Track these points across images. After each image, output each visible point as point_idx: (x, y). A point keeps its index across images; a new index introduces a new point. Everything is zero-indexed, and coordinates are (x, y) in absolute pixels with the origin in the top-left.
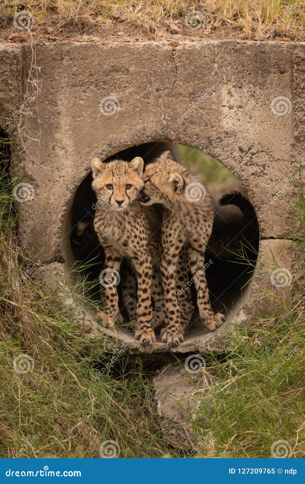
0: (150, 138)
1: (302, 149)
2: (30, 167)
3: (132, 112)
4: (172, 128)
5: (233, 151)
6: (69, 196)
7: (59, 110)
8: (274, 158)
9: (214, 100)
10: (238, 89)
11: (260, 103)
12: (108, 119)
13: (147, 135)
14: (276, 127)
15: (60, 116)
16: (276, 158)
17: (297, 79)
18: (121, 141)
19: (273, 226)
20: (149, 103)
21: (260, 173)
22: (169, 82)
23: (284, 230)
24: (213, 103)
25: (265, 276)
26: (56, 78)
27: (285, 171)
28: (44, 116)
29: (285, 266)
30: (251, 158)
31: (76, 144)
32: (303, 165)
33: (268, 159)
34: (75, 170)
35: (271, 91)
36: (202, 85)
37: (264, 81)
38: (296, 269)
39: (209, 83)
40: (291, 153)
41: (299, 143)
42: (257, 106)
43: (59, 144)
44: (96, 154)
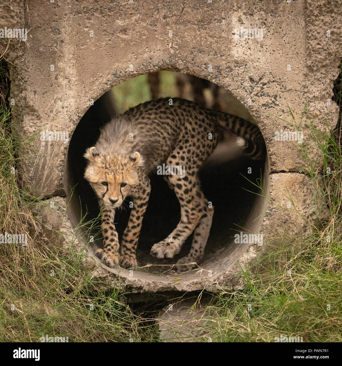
0: (157, 67)
1: (315, 79)
2: (32, 97)
3: (138, 40)
4: (180, 57)
5: (243, 81)
6: (72, 128)
7: (63, 38)
8: (285, 89)
9: (224, 27)
10: (249, 17)
11: (272, 32)
12: (113, 47)
13: (155, 65)
14: (288, 56)
15: (63, 44)
16: (288, 89)
17: (310, 6)
18: (126, 70)
19: (285, 159)
20: (155, 31)
21: (272, 104)
22: (177, 9)
23: (296, 163)
24: (223, 31)
25: (276, 212)
26: (60, 4)
27: (297, 101)
28: (46, 45)
29: (296, 201)
30: (262, 88)
31: (79, 73)
32: (316, 96)
33: (280, 90)
34: (78, 100)
35: (284, 19)
36: (212, 12)
37: (276, 8)
38: (308, 205)
39: (218, 10)
40: (303, 83)
41: (312, 72)
42: (269, 34)
43: (62, 74)
44: (100, 84)
